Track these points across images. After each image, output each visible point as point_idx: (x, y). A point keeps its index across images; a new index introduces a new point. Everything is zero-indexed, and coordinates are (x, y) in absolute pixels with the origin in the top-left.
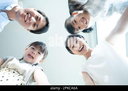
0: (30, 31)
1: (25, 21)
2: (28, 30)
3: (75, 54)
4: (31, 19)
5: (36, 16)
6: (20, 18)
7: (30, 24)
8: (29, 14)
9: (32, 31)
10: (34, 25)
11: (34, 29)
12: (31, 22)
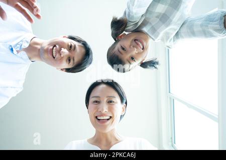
0: (65, 70)
1: (54, 58)
2: (62, 70)
5: (68, 45)
6: (46, 56)
7: (62, 59)
9: (68, 70)
10: (69, 60)
12: (62, 56)
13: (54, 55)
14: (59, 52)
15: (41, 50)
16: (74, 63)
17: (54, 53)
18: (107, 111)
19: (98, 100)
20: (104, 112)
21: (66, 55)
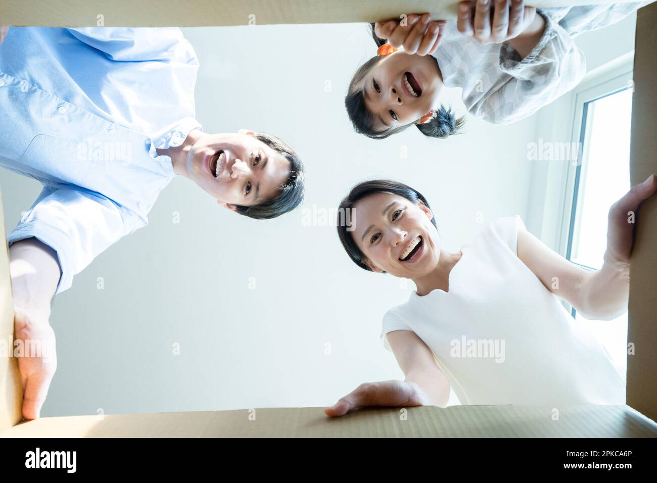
0: (235, 208)
1: (215, 176)
2: (229, 206)
3: (379, 270)
4: (235, 168)
7: (231, 181)
8: (225, 151)
9: (242, 209)
10: (248, 187)
11: (248, 201)
12: (234, 176)
13: (218, 170)
14: (230, 166)
15: (189, 154)
16: (256, 197)
17: (218, 166)
18: (406, 233)
19: (376, 232)
20: (403, 239)
21: (244, 176)
